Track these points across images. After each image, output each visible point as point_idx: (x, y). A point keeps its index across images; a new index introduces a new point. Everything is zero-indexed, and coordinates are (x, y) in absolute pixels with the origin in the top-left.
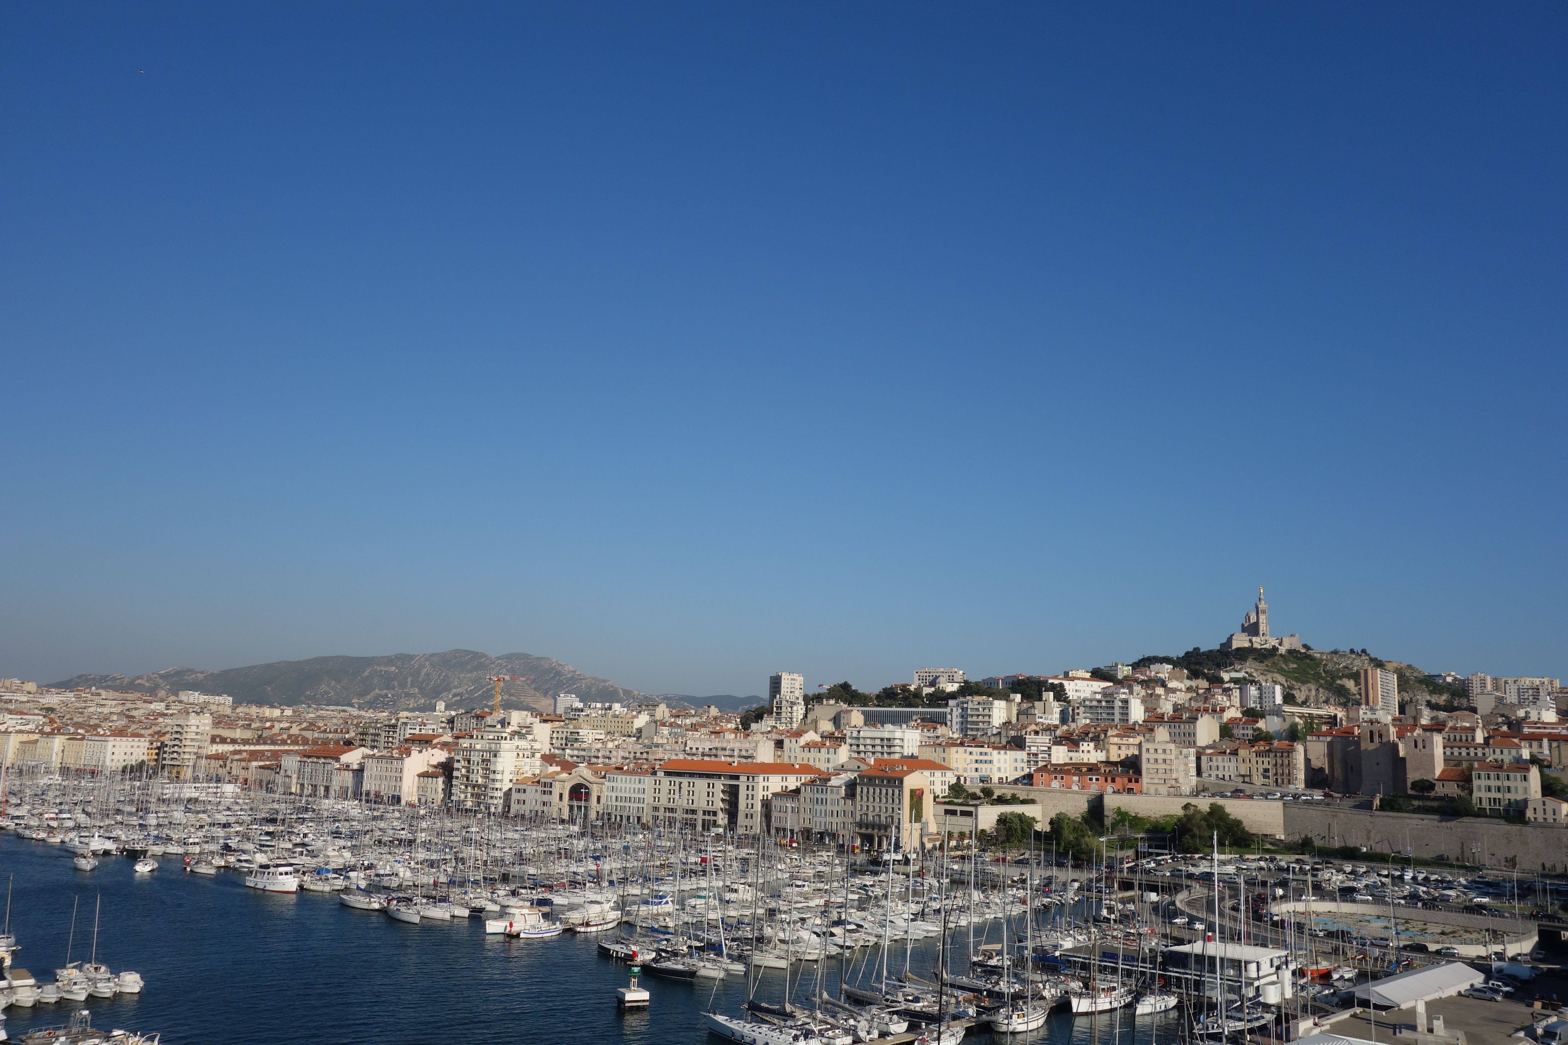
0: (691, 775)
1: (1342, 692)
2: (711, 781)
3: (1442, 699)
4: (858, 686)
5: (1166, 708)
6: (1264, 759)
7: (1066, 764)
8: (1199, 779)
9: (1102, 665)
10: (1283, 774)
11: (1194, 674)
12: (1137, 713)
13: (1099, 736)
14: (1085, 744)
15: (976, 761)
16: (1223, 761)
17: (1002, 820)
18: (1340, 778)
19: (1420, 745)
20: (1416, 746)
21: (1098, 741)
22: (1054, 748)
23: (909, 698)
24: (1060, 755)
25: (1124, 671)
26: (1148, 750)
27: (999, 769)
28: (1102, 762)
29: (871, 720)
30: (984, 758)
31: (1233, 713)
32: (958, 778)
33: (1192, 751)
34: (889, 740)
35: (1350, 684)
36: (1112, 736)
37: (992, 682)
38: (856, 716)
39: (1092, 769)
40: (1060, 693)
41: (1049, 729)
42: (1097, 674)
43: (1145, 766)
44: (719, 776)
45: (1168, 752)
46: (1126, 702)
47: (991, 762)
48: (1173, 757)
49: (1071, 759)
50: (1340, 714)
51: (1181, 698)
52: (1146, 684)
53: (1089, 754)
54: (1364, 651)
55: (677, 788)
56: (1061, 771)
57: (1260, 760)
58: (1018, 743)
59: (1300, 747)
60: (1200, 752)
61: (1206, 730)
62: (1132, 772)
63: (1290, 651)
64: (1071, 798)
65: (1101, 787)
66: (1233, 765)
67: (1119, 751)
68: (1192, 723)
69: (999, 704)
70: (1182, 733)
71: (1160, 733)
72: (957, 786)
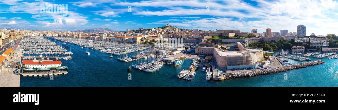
1: (174, 30)
3: (181, 30)
4: (134, 30)
5: (160, 31)
9: (155, 28)
11: (163, 29)
12: (158, 32)
15: (144, 36)
17: (146, 41)
19: (179, 34)
21: (154, 34)
23: (138, 31)
24: (151, 35)
25: (157, 28)
29: (135, 33)
31: (165, 32)
35: (174, 29)
36: (156, 33)
37: (146, 29)
38: (134, 33)
40: (151, 30)
41: (150, 33)
42: (155, 29)
43: (158, 36)
48: (160, 35)
50: (173, 32)
51: (161, 30)
52: (159, 29)
53: (153, 35)
56: (151, 37)
57: (167, 35)
58: (147, 35)
59: (170, 34)
60: (162, 35)
61: (163, 33)
62: (157, 37)
63: (170, 27)
64: (152, 39)
65: (154, 38)
66: (165, 36)
67: (156, 35)
68: (162, 33)
69: (146, 31)
70: (161, 33)
71: (159, 33)
72: (142, 38)
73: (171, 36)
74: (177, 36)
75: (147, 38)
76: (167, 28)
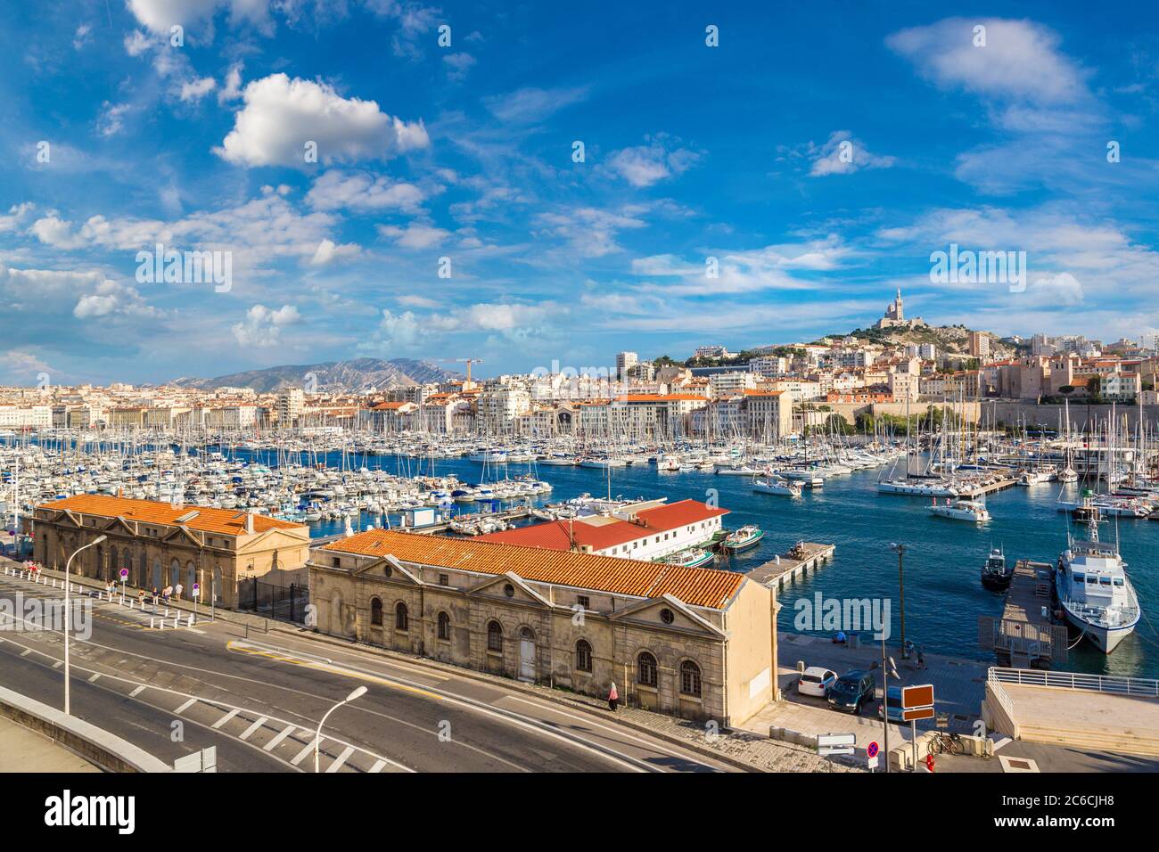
0: (636, 403)
2: (647, 406)
7: (843, 389)
13: (857, 373)
14: (852, 376)
15: (792, 390)
21: (860, 375)
22: (835, 380)
24: (839, 384)
27: (805, 394)
28: (865, 387)
34: (737, 380)
36: (867, 372)
39: (861, 391)
43: (894, 387)
44: (655, 403)
46: (862, 354)
53: (857, 382)
55: (627, 412)
56: (842, 392)
62: (886, 390)
63: (917, 328)
65: (869, 400)
67: (872, 379)
69: (782, 360)
70: (904, 368)
75: (817, 405)
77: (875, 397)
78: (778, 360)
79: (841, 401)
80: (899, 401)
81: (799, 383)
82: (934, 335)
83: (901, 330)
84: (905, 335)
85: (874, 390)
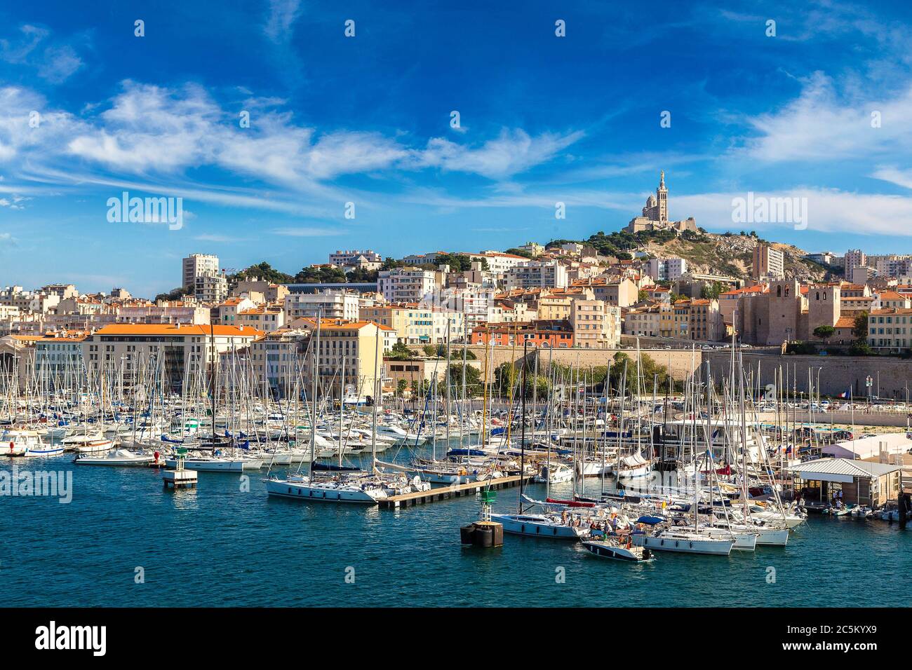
0: (132, 339)
1: (733, 271)
2: (153, 344)
6: (682, 315)
7: (502, 324)
8: (623, 335)
10: (699, 329)
11: (604, 252)
13: (532, 298)
14: (519, 305)
15: (416, 323)
16: (645, 317)
17: (449, 372)
18: (750, 331)
19: (821, 297)
20: (818, 298)
21: (532, 303)
22: (490, 309)
24: (496, 315)
26: (580, 307)
27: (438, 330)
28: (535, 322)
30: (424, 319)
32: (399, 339)
33: (619, 310)
34: (329, 304)
36: (544, 297)
39: (527, 327)
43: (575, 324)
44: (162, 339)
45: (598, 308)
47: (430, 323)
48: (602, 314)
49: (506, 318)
53: (524, 314)
54: (753, 233)
55: (116, 353)
56: (496, 329)
57: (679, 317)
58: (457, 305)
59: (714, 306)
60: (625, 311)
61: (628, 294)
62: (565, 328)
63: (687, 234)
64: (510, 353)
65: (535, 343)
66: (654, 323)
67: (551, 311)
68: (615, 287)
69: (429, 275)
70: (608, 294)
71: (590, 294)
72: (399, 346)
73: (721, 323)
74: (800, 317)
76: (651, 248)
77: (547, 337)
78: (422, 274)
79: (492, 343)
80: (583, 346)
81: (429, 312)
82: (712, 246)
83: (663, 237)
84: (667, 245)
85: (545, 328)
